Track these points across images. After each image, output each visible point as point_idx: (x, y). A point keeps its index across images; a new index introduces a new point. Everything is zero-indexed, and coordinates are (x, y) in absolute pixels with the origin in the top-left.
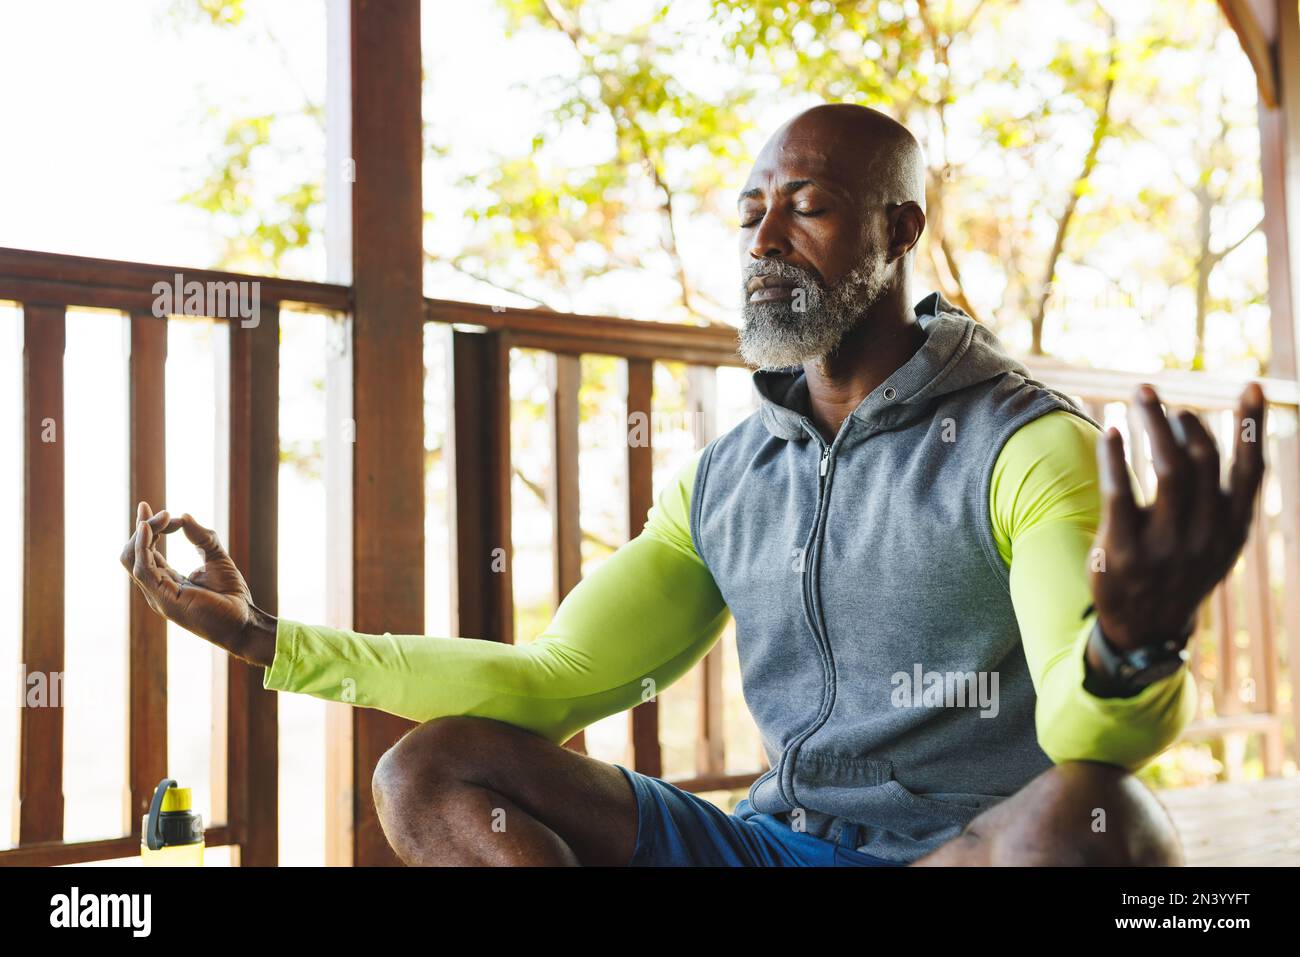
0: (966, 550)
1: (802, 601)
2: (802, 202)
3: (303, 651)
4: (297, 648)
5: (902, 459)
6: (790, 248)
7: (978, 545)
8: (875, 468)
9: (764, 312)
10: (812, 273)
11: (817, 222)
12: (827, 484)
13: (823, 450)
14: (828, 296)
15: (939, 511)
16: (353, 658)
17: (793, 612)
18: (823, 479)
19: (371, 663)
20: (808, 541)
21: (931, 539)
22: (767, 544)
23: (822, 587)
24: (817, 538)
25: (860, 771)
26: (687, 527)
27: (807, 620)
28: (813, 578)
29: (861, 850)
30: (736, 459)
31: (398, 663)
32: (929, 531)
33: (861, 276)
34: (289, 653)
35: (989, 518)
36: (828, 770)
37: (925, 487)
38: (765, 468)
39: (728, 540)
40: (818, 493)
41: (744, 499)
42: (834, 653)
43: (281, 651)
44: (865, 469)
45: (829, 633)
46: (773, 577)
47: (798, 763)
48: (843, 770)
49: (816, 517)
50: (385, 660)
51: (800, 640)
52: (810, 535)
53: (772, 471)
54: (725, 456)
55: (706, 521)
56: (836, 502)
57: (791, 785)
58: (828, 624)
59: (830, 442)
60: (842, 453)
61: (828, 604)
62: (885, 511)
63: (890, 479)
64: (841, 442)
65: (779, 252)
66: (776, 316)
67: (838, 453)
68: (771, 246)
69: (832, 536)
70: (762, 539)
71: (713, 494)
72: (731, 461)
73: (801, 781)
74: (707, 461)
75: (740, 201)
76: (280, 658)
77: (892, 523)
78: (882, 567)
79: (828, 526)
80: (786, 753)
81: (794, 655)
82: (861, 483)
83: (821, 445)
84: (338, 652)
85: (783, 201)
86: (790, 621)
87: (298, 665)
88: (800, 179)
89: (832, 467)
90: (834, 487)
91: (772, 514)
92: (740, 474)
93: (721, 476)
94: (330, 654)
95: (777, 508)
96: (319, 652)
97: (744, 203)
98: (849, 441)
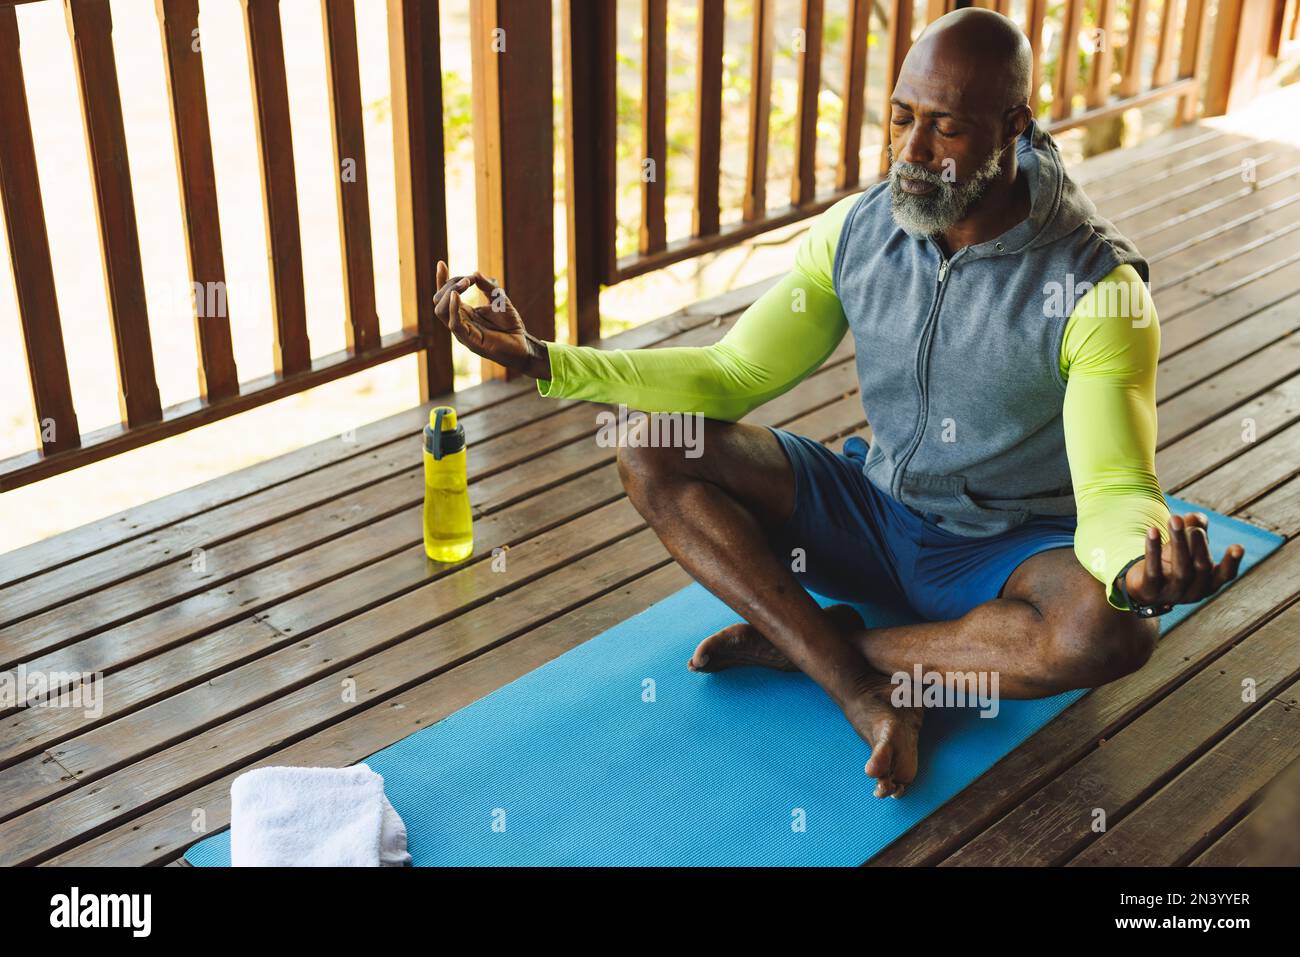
0: (1038, 365)
1: (915, 364)
3: (570, 374)
4: (566, 373)
5: (1000, 285)
7: (1048, 363)
8: (979, 286)
9: (912, 201)
12: (942, 288)
13: (942, 261)
14: (958, 191)
15: (1024, 335)
16: (604, 377)
17: (907, 367)
18: (939, 283)
19: (617, 380)
20: (924, 327)
21: (1016, 353)
22: (891, 313)
23: (931, 360)
24: (931, 327)
25: (945, 482)
26: (830, 276)
27: (916, 376)
28: (926, 354)
29: (939, 525)
30: (870, 236)
31: (636, 379)
32: (1016, 349)
33: (983, 172)
34: (561, 376)
35: (1060, 351)
36: (925, 482)
37: (1015, 316)
38: (895, 254)
39: (861, 300)
40: (935, 292)
41: (877, 276)
42: (930, 399)
43: (555, 376)
44: (971, 285)
45: (929, 388)
46: (896, 341)
47: (905, 480)
48: (934, 482)
49: (931, 309)
50: (627, 377)
51: (907, 384)
52: (927, 322)
53: (899, 259)
54: (862, 230)
55: (845, 279)
56: (948, 303)
57: (900, 492)
58: (930, 382)
59: (948, 258)
60: (956, 268)
61: (933, 371)
62: (984, 324)
63: (991, 301)
64: (956, 261)
66: (920, 205)
67: (953, 267)
69: (943, 328)
70: (888, 307)
71: (852, 260)
72: (867, 236)
73: (906, 491)
74: (848, 231)
76: (556, 381)
77: (989, 334)
78: (978, 360)
79: (940, 318)
80: (896, 470)
81: (899, 390)
82: (968, 296)
83: (941, 257)
84: (593, 373)
85: (928, 121)
86: (903, 372)
87: (568, 384)
89: (948, 276)
90: (947, 291)
91: (897, 292)
92: (875, 250)
93: (858, 247)
94: (589, 375)
95: (901, 290)
96: (581, 374)
98: (962, 262)
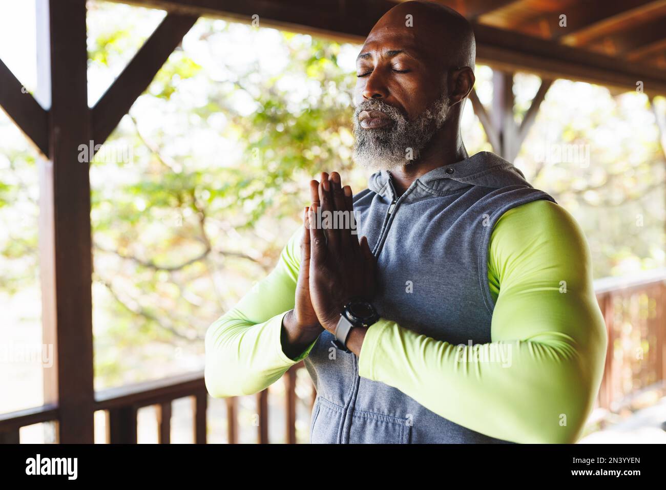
2: (397, 64)
6: (388, 93)
9: (370, 134)
10: (402, 111)
11: (407, 77)
13: (394, 199)
14: (410, 126)
33: (432, 114)
65: (380, 96)
66: (378, 138)
67: (403, 202)
68: (376, 92)
75: (357, 60)
85: (385, 63)
88: (396, 49)
97: (359, 62)
98: (411, 196)
